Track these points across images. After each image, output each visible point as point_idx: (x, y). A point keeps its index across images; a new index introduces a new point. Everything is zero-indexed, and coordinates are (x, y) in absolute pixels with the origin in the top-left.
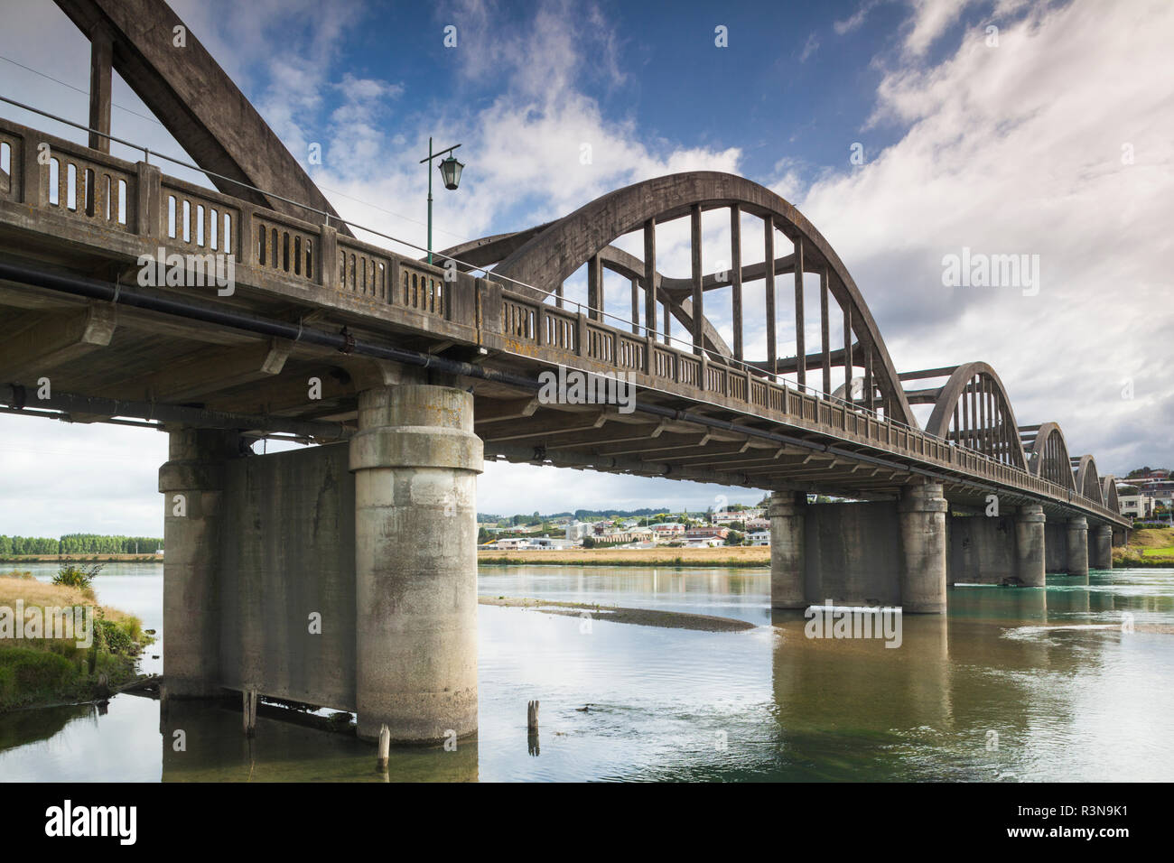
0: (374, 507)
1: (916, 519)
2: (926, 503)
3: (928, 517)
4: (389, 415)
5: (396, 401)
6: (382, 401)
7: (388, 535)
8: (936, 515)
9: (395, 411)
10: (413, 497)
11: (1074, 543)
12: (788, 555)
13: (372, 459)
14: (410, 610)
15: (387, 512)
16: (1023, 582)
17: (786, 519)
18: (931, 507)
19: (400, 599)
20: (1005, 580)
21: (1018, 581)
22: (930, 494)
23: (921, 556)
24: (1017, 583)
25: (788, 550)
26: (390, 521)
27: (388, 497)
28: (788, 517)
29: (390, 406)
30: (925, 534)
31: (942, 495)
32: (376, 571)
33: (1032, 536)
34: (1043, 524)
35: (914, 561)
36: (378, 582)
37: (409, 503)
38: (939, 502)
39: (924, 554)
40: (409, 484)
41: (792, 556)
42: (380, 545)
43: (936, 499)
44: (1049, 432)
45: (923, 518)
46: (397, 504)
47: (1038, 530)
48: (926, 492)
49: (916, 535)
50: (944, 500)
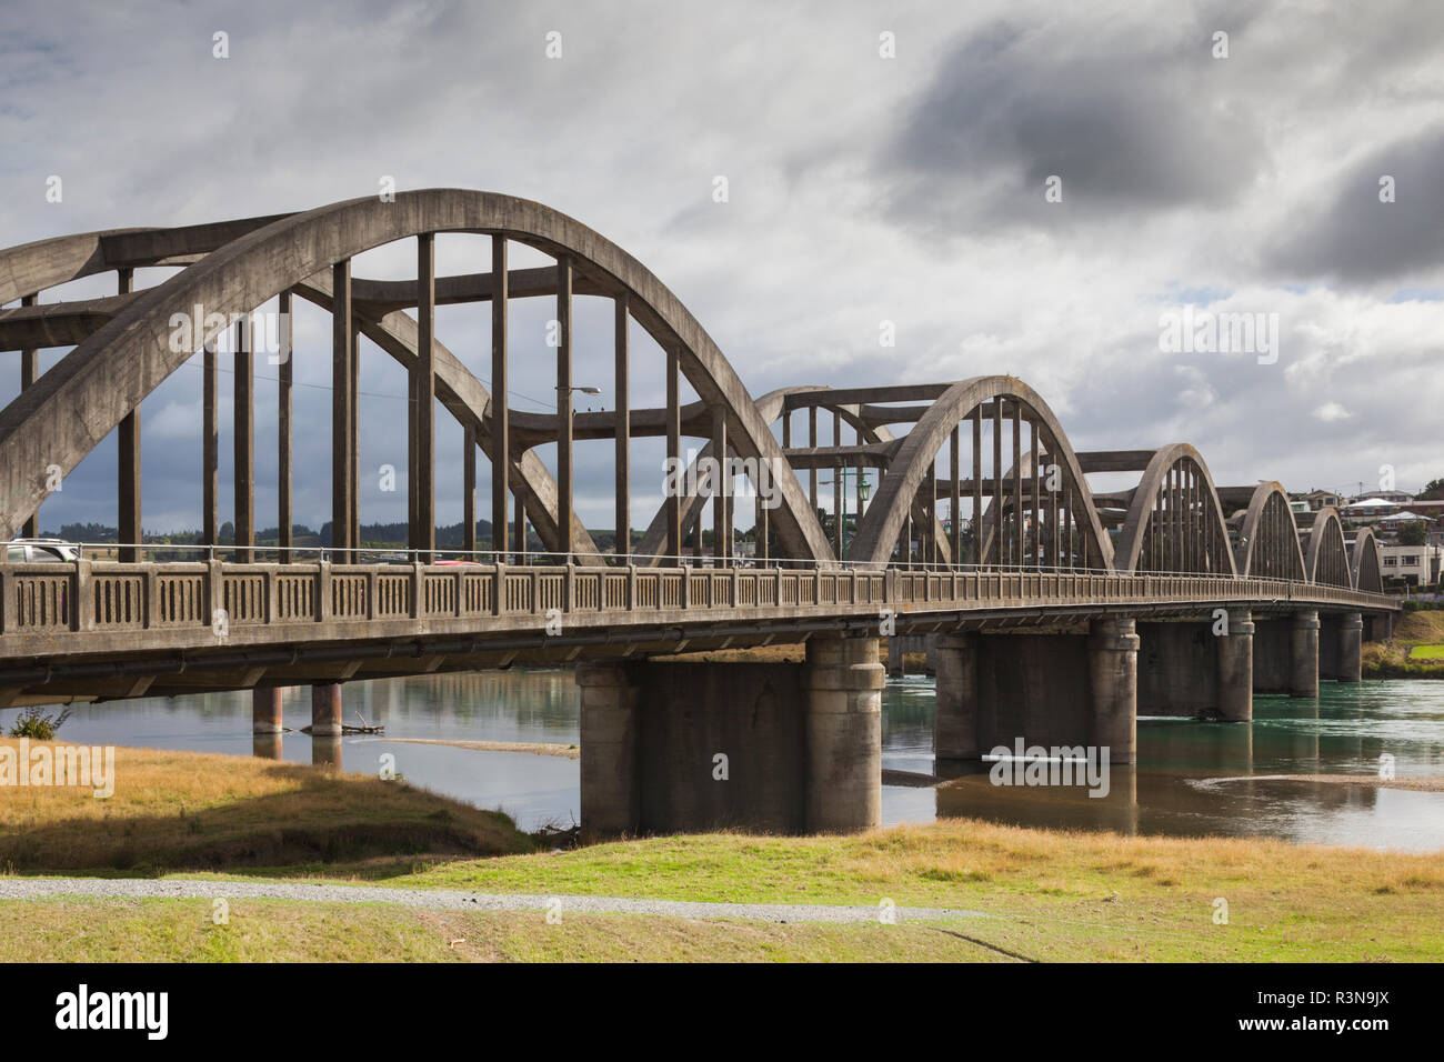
0: (833, 713)
1: (1107, 657)
2: (1118, 640)
3: (1119, 656)
4: (843, 657)
5: (848, 648)
6: (838, 648)
7: (843, 731)
8: (1128, 653)
9: (847, 654)
10: (859, 708)
11: (1301, 650)
12: (959, 695)
13: (834, 685)
14: (857, 777)
15: (842, 717)
16: (1223, 715)
17: (956, 652)
18: (1123, 645)
19: (851, 770)
20: (1202, 711)
21: (1219, 712)
22: (1122, 630)
23: (1112, 700)
24: (1216, 716)
25: (959, 688)
26: (845, 723)
27: (843, 707)
28: (960, 649)
29: (844, 651)
30: (1116, 675)
31: (1134, 630)
32: (834, 753)
33: (1236, 652)
34: (1251, 637)
35: (1103, 704)
36: (836, 760)
37: (856, 712)
38: (1132, 640)
39: (1114, 697)
40: (856, 700)
41: (963, 697)
42: (837, 738)
43: (1128, 636)
44: (1267, 496)
45: (1114, 657)
46: (849, 712)
47: (1245, 642)
48: (1118, 627)
49: (1106, 677)
50: (1137, 636)
